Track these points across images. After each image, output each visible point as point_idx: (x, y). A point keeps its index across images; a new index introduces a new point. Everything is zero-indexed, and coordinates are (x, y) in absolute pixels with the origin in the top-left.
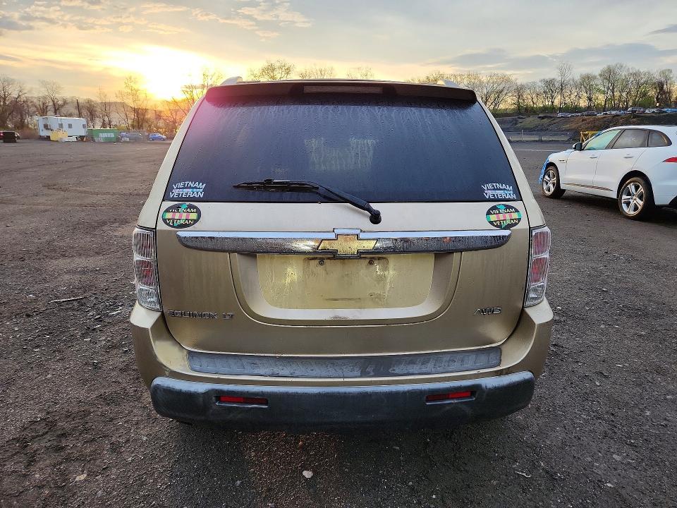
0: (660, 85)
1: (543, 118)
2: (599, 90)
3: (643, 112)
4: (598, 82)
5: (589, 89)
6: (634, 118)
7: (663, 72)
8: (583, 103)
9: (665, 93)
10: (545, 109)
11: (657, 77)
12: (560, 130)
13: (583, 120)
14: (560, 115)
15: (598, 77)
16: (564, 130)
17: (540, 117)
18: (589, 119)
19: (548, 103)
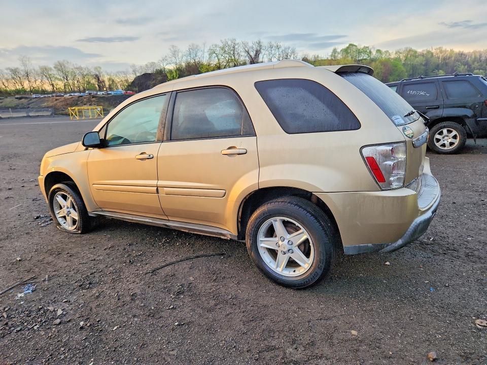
0: (97, 77)
1: (20, 98)
2: (56, 78)
3: (97, 94)
4: (54, 72)
5: (49, 77)
6: (93, 98)
7: (96, 68)
8: (49, 88)
9: (101, 82)
10: (18, 92)
11: (94, 72)
12: (40, 107)
13: (56, 100)
14: (34, 96)
15: (53, 69)
16: (44, 107)
17: (17, 98)
18: (60, 99)
19: (19, 87)
